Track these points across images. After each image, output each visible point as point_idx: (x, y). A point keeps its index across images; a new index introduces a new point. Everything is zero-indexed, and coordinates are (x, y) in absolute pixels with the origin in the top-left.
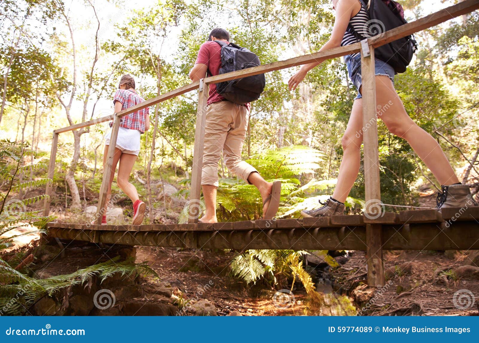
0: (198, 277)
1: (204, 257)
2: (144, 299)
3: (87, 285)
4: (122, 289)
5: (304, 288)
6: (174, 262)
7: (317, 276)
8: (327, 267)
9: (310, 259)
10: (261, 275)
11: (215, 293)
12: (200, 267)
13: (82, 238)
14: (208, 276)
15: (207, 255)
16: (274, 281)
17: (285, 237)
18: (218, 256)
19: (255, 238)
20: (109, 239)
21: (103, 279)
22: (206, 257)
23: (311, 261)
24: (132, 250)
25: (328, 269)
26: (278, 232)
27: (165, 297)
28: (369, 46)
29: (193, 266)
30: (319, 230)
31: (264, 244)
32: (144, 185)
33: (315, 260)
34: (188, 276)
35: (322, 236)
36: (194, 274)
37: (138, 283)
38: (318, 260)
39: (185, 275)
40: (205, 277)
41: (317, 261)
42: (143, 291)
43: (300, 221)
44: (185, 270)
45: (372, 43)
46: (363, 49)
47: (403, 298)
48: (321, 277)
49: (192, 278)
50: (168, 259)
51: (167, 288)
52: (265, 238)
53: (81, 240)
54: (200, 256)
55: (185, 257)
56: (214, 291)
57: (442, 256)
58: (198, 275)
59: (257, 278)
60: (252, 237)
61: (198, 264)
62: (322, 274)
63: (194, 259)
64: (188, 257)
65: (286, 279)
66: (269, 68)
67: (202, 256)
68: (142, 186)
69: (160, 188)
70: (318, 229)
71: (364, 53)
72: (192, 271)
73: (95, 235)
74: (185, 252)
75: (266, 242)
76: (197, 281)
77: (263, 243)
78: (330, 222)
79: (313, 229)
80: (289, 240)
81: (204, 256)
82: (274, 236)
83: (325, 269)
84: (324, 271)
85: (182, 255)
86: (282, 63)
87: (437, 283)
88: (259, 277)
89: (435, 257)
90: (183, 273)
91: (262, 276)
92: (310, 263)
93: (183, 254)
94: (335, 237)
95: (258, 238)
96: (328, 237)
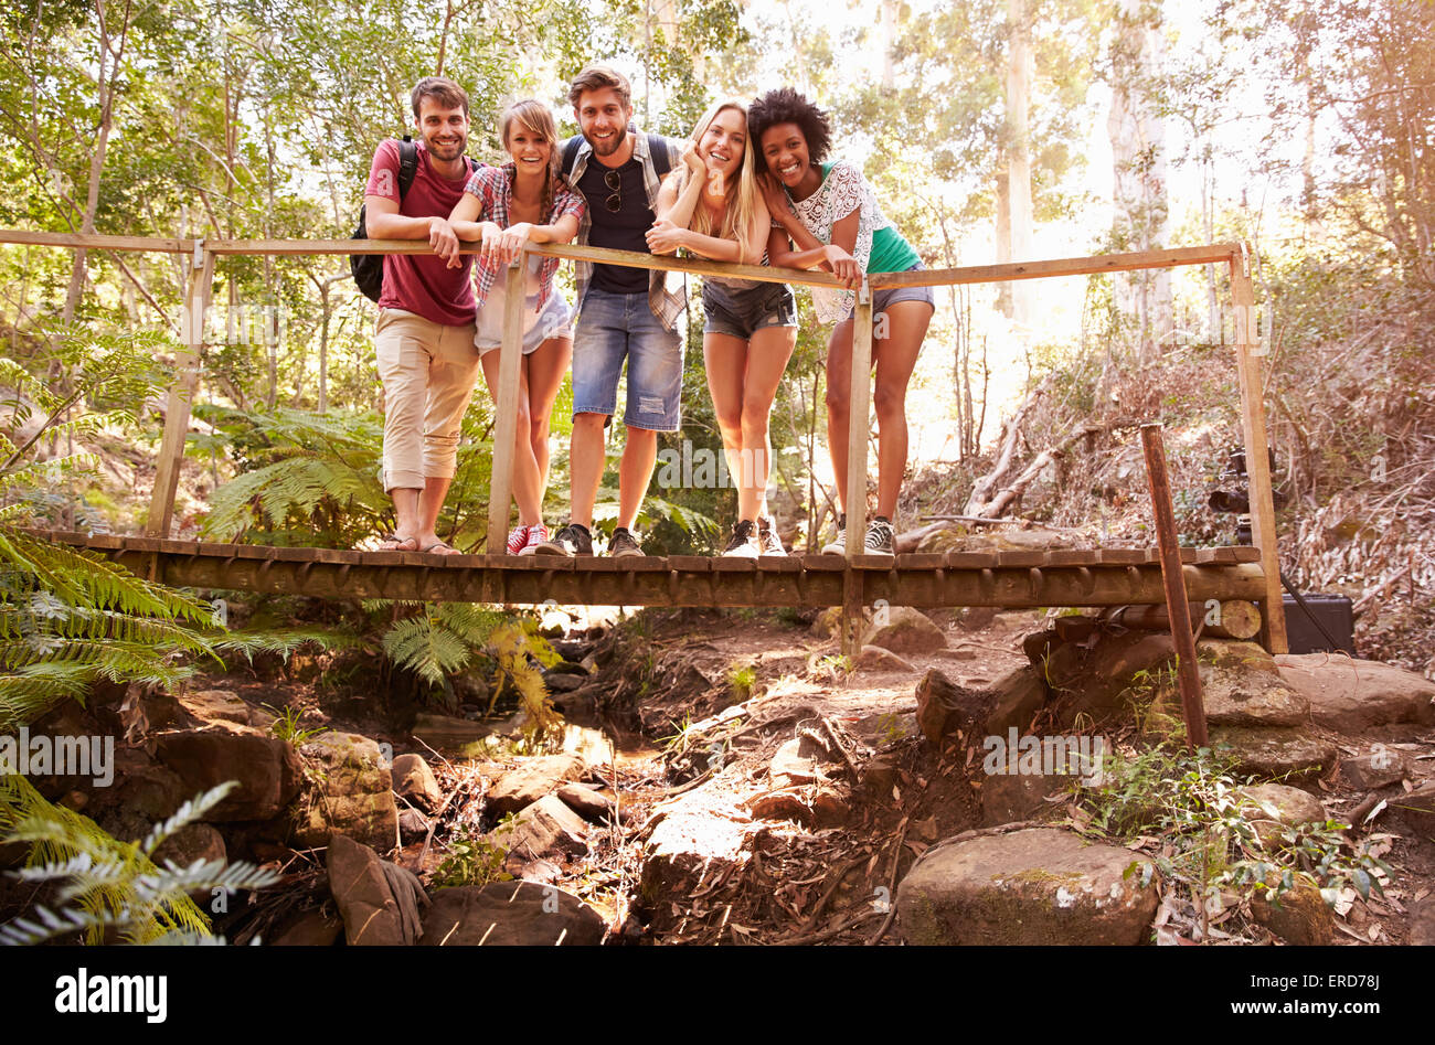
17: (705, 585)
28: (869, 287)
57: (806, 634)
80: (713, 590)
94: (793, 587)
95: (652, 586)
96: (780, 587)
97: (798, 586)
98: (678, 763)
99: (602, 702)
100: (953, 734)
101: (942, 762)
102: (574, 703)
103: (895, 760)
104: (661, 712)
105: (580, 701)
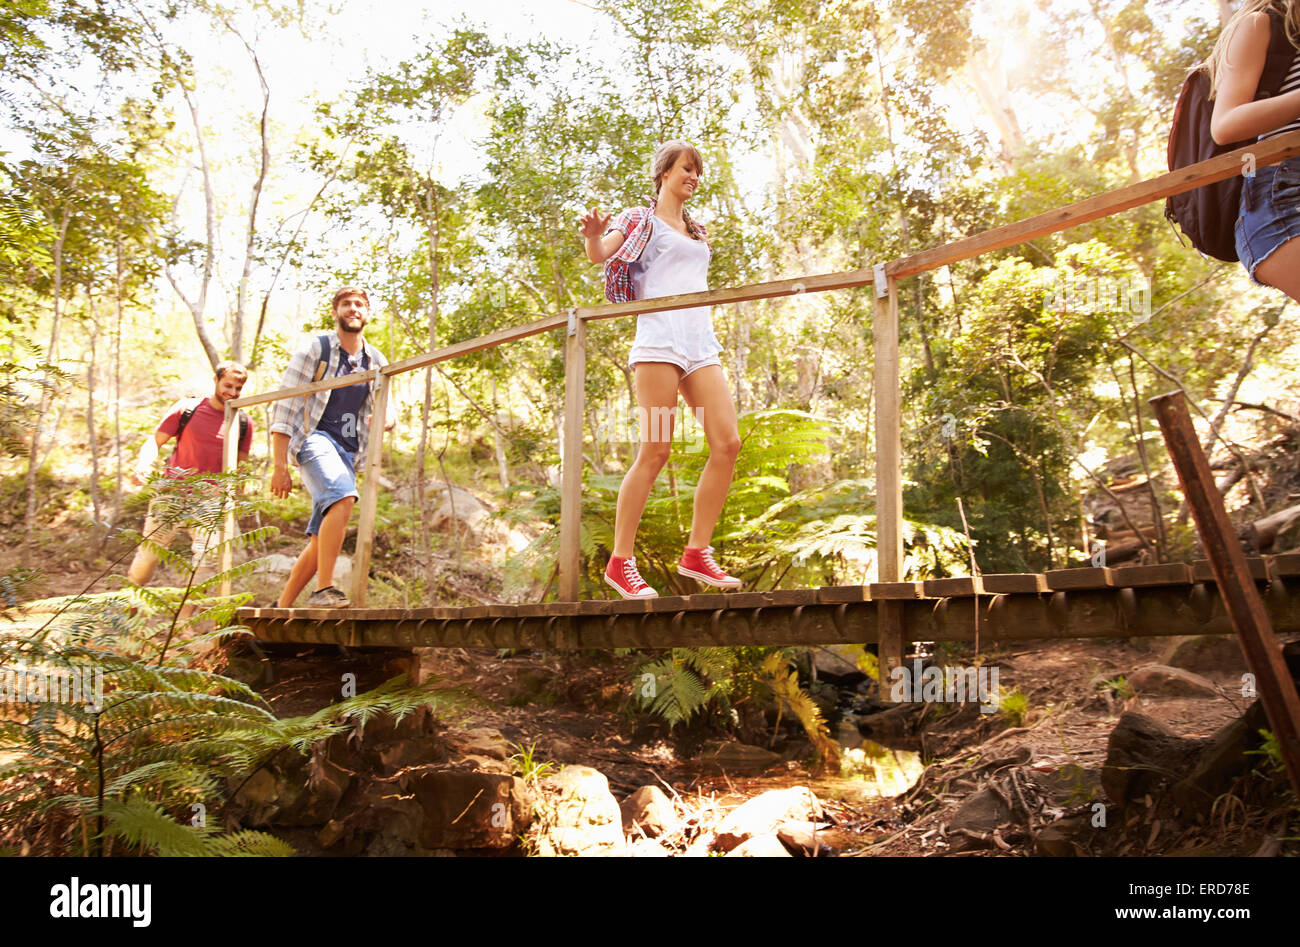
0: (553, 716)
1: (564, 669)
2: (448, 766)
3: (352, 735)
4: (402, 745)
5: (806, 733)
6: (494, 685)
7: (839, 705)
8: (865, 683)
9: (821, 663)
10: (701, 706)
11: (597, 751)
12: (556, 692)
13: (319, 638)
14: (575, 714)
15: (569, 664)
16: (731, 718)
17: (743, 624)
18: (595, 665)
19: (689, 625)
20: (384, 637)
21: (398, 720)
22: (568, 669)
23: (824, 668)
24: (413, 661)
25: (867, 687)
26: (731, 614)
27: (492, 760)
28: (887, 277)
29: (538, 691)
30: (803, 610)
31: (707, 637)
32: (392, 491)
33: (835, 665)
34: (529, 716)
35: (808, 620)
36: (542, 711)
37: (431, 732)
38: (844, 665)
39: (523, 712)
40: (569, 716)
41: (839, 669)
42: (443, 750)
43: (768, 595)
44: (519, 702)
45: (892, 273)
46: (877, 282)
47: (1006, 741)
48: (850, 706)
49: (540, 719)
50: (479, 678)
51: (496, 741)
52: (709, 625)
53: (317, 642)
54: (554, 667)
55: (520, 672)
56: (592, 746)
58: (553, 711)
59: (693, 711)
60: (683, 623)
61: (551, 686)
62: (850, 700)
63: (540, 676)
64: (527, 671)
65: (763, 713)
66: (708, 300)
67: (558, 666)
68: (389, 495)
69: (434, 500)
70: (800, 608)
71: (878, 289)
72: (538, 704)
73: (353, 631)
74: (518, 660)
75: (710, 634)
76: (552, 726)
77: (705, 635)
78: (818, 599)
79: (793, 608)
80: (751, 629)
81: (563, 666)
82: (725, 622)
83: (860, 687)
84: (856, 692)
85: (511, 667)
86: (732, 292)
87: (1092, 706)
88: (696, 709)
89: (1109, 648)
90: (517, 710)
91: (705, 707)
92: (822, 675)
93: (514, 663)
94: (830, 622)
95: (696, 626)
96: (817, 622)
97: (835, 622)
98: (911, 803)
99: (911, 724)
100: (1139, 801)
101: (1123, 837)
102: (881, 724)
103: (1071, 828)
104: (946, 738)
105: (887, 723)
